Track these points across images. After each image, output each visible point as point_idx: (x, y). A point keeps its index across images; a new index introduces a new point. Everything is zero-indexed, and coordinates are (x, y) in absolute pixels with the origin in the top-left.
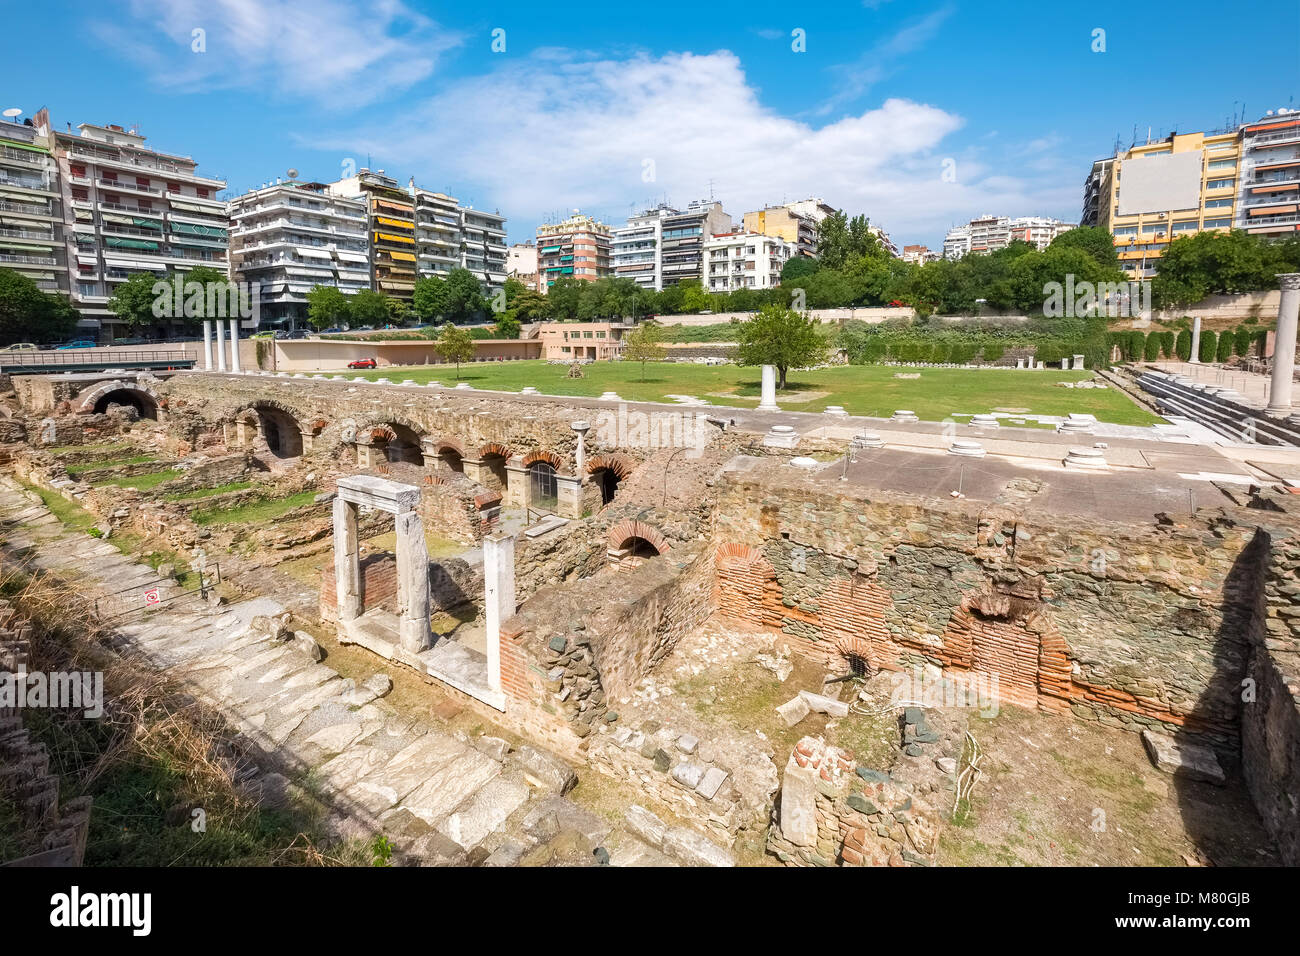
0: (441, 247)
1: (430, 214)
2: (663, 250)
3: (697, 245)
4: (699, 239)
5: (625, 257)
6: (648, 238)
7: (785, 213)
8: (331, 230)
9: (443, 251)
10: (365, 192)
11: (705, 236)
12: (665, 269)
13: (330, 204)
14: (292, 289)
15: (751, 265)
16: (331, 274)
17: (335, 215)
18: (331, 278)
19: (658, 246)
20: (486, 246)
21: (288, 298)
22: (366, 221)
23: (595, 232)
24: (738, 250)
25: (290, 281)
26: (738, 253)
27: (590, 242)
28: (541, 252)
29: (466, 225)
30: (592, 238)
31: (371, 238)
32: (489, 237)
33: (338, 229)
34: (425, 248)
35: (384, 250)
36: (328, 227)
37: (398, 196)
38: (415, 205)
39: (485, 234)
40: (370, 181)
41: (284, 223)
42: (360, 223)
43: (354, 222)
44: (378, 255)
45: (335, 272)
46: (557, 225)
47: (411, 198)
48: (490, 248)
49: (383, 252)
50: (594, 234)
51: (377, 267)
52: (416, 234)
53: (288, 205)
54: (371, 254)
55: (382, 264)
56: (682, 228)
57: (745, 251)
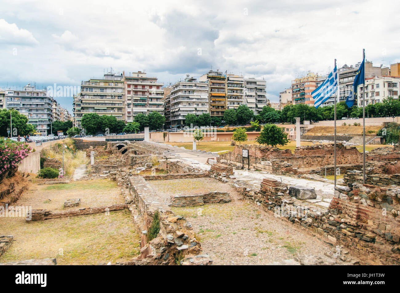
1: (232, 84)
9: (237, 97)
10: (208, 79)
13: (195, 85)
14: (181, 115)
15: (378, 94)
17: (197, 89)
20: (256, 94)
21: (180, 118)
22: (207, 89)
23: (315, 80)
24: (373, 86)
25: (181, 113)
26: (373, 88)
27: (312, 86)
28: (293, 91)
29: (247, 86)
30: (314, 84)
31: (209, 95)
32: (258, 89)
33: (198, 93)
34: (231, 97)
35: (213, 99)
36: (194, 93)
37: (220, 79)
38: (226, 82)
39: (256, 88)
40: (211, 75)
41: (180, 94)
42: (206, 90)
43: (203, 90)
44: (211, 101)
45: (196, 109)
46: (300, 79)
47: (225, 79)
48: (258, 94)
49: (213, 100)
50: (315, 82)
51: (211, 106)
52: (226, 92)
53: (181, 88)
54: (209, 101)
55: (213, 104)
56: (348, 77)
57: (375, 87)
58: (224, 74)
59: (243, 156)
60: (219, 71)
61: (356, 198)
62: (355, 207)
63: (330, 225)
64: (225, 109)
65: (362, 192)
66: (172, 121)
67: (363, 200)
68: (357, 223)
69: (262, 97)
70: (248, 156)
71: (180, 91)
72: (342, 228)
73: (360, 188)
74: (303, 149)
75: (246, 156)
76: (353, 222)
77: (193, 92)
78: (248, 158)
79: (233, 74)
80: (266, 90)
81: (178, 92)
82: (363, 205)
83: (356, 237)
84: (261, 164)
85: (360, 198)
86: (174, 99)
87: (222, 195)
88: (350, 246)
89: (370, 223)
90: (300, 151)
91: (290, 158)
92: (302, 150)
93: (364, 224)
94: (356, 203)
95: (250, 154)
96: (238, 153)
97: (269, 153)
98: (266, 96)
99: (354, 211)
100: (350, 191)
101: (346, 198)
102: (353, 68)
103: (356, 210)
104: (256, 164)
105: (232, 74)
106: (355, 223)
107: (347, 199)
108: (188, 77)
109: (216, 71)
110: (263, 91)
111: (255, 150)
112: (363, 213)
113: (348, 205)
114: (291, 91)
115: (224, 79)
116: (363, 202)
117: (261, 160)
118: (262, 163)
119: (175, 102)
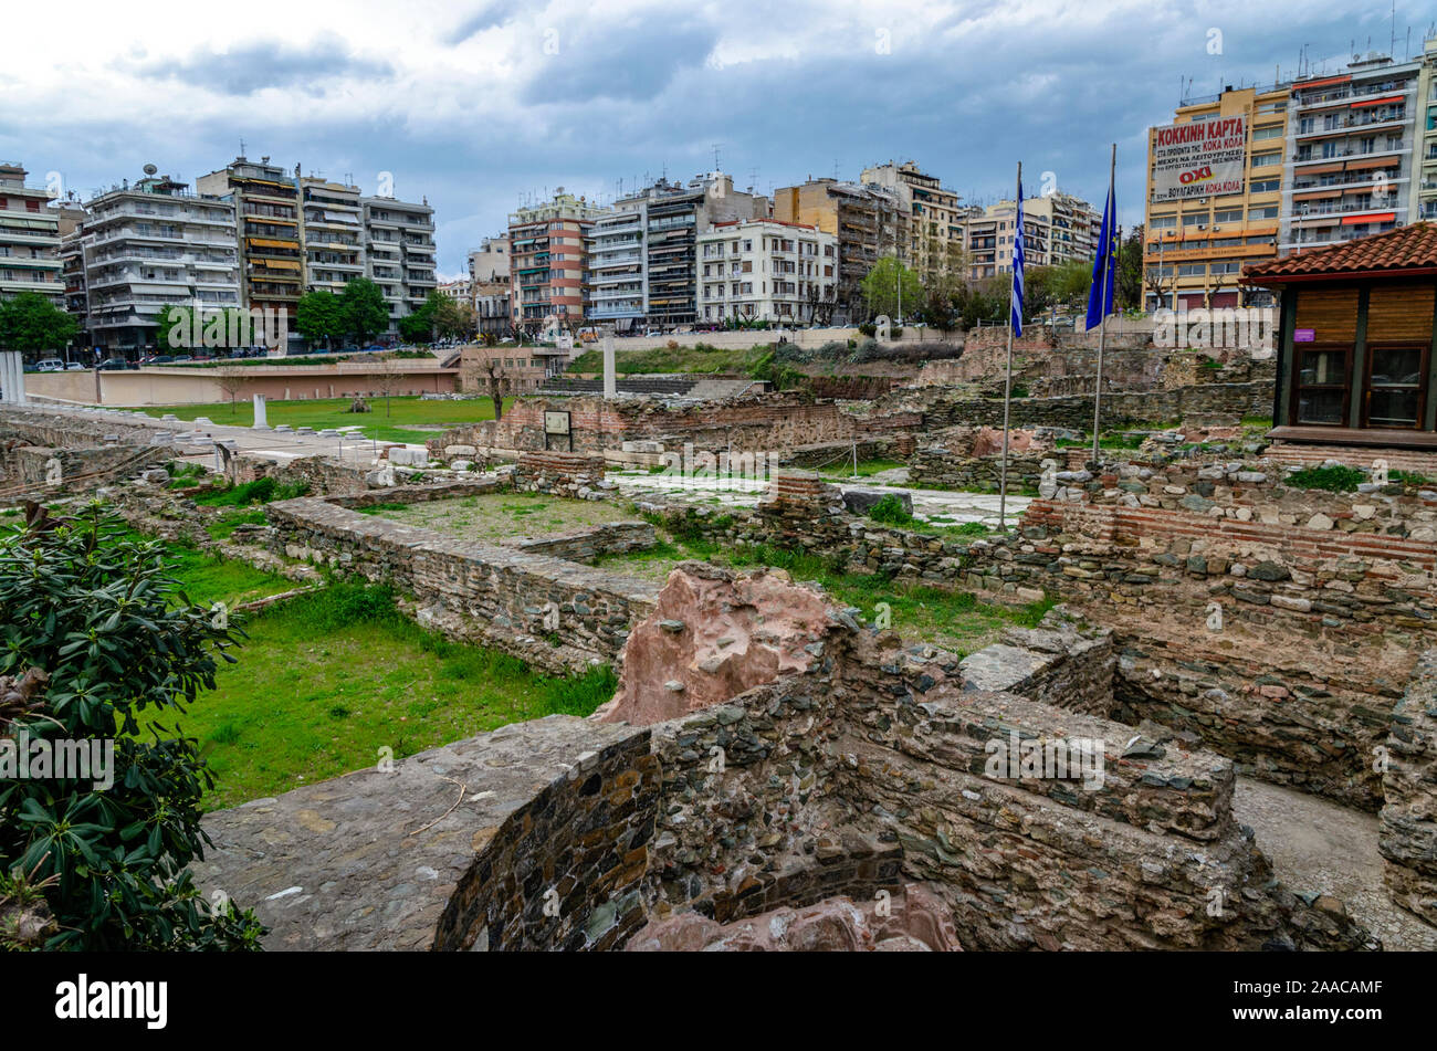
0: (339, 251)
1: (321, 211)
2: (650, 245)
3: (690, 239)
4: (689, 231)
5: (609, 255)
6: (633, 228)
7: (823, 189)
8: (187, 238)
9: (341, 257)
10: (233, 190)
11: (699, 227)
12: (651, 270)
13: (186, 206)
14: (138, 310)
15: (748, 267)
16: (187, 292)
17: (193, 221)
18: (188, 297)
19: (645, 240)
20: (403, 248)
21: (134, 321)
22: (233, 224)
23: (579, 219)
24: (735, 245)
25: (137, 302)
26: (735, 250)
27: (570, 234)
28: (514, 247)
29: (372, 221)
30: (574, 228)
31: (240, 245)
32: (410, 234)
33: (197, 236)
34: (318, 255)
35: (257, 259)
36: (185, 235)
37: (279, 191)
38: (299, 201)
39: (402, 231)
40: (241, 174)
41: (127, 233)
42: (227, 227)
43: (218, 226)
44: (250, 266)
45: (192, 289)
46: (533, 211)
47: (296, 192)
48: (409, 250)
49: (257, 262)
50: (577, 222)
51: (249, 280)
52: (303, 236)
53: (130, 211)
54: (242, 265)
55: (258, 277)
56: (672, 216)
57: (742, 247)
58: (290, 174)
59: (548, 431)
60: (271, 164)
61: (1109, 493)
62: (1109, 513)
63: (1020, 563)
64: (299, 294)
65: (1127, 478)
66: (96, 330)
67: (1130, 497)
68: (1111, 549)
69: (422, 261)
70: (571, 429)
71: (124, 222)
72: (1064, 565)
73: (1122, 470)
74: (724, 408)
75: (564, 429)
76: (1102, 547)
77: (181, 230)
78: (570, 435)
79: (322, 177)
80: (434, 237)
81: (119, 228)
82: (1127, 506)
83: (1106, 578)
84: (620, 449)
85: (1120, 491)
86: (101, 251)
87: (636, 532)
88: (1090, 600)
89: (1146, 543)
90: (715, 411)
91: (698, 432)
92: (719, 408)
93: (1129, 549)
94: (1109, 503)
95: (577, 424)
96: (525, 422)
97: (642, 418)
98: (434, 257)
99: (1107, 523)
100: (1091, 480)
101: (1080, 496)
102: (684, 192)
103: (1112, 519)
104: (601, 450)
105: (316, 176)
106: (1106, 548)
107: (1083, 498)
108: (154, 176)
109: (259, 162)
110: (424, 240)
111: (599, 412)
112: (1126, 524)
113: (1087, 510)
114: (507, 247)
115: (291, 193)
116: (1129, 501)
117: (621, 438)
118: (627, 446)
119: (104, 263)
